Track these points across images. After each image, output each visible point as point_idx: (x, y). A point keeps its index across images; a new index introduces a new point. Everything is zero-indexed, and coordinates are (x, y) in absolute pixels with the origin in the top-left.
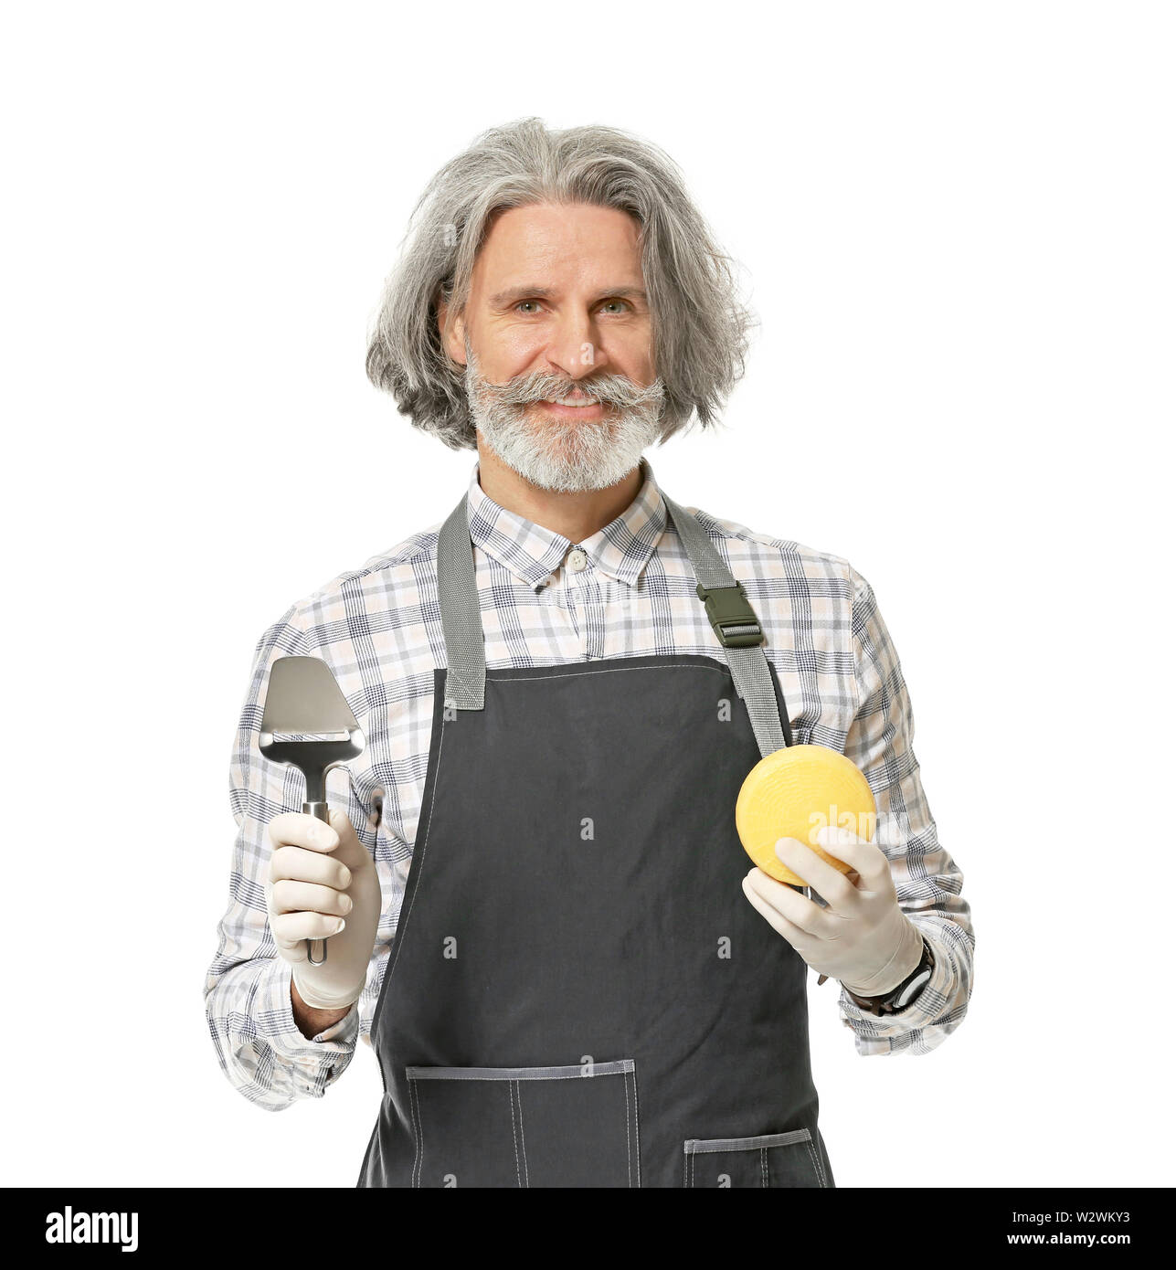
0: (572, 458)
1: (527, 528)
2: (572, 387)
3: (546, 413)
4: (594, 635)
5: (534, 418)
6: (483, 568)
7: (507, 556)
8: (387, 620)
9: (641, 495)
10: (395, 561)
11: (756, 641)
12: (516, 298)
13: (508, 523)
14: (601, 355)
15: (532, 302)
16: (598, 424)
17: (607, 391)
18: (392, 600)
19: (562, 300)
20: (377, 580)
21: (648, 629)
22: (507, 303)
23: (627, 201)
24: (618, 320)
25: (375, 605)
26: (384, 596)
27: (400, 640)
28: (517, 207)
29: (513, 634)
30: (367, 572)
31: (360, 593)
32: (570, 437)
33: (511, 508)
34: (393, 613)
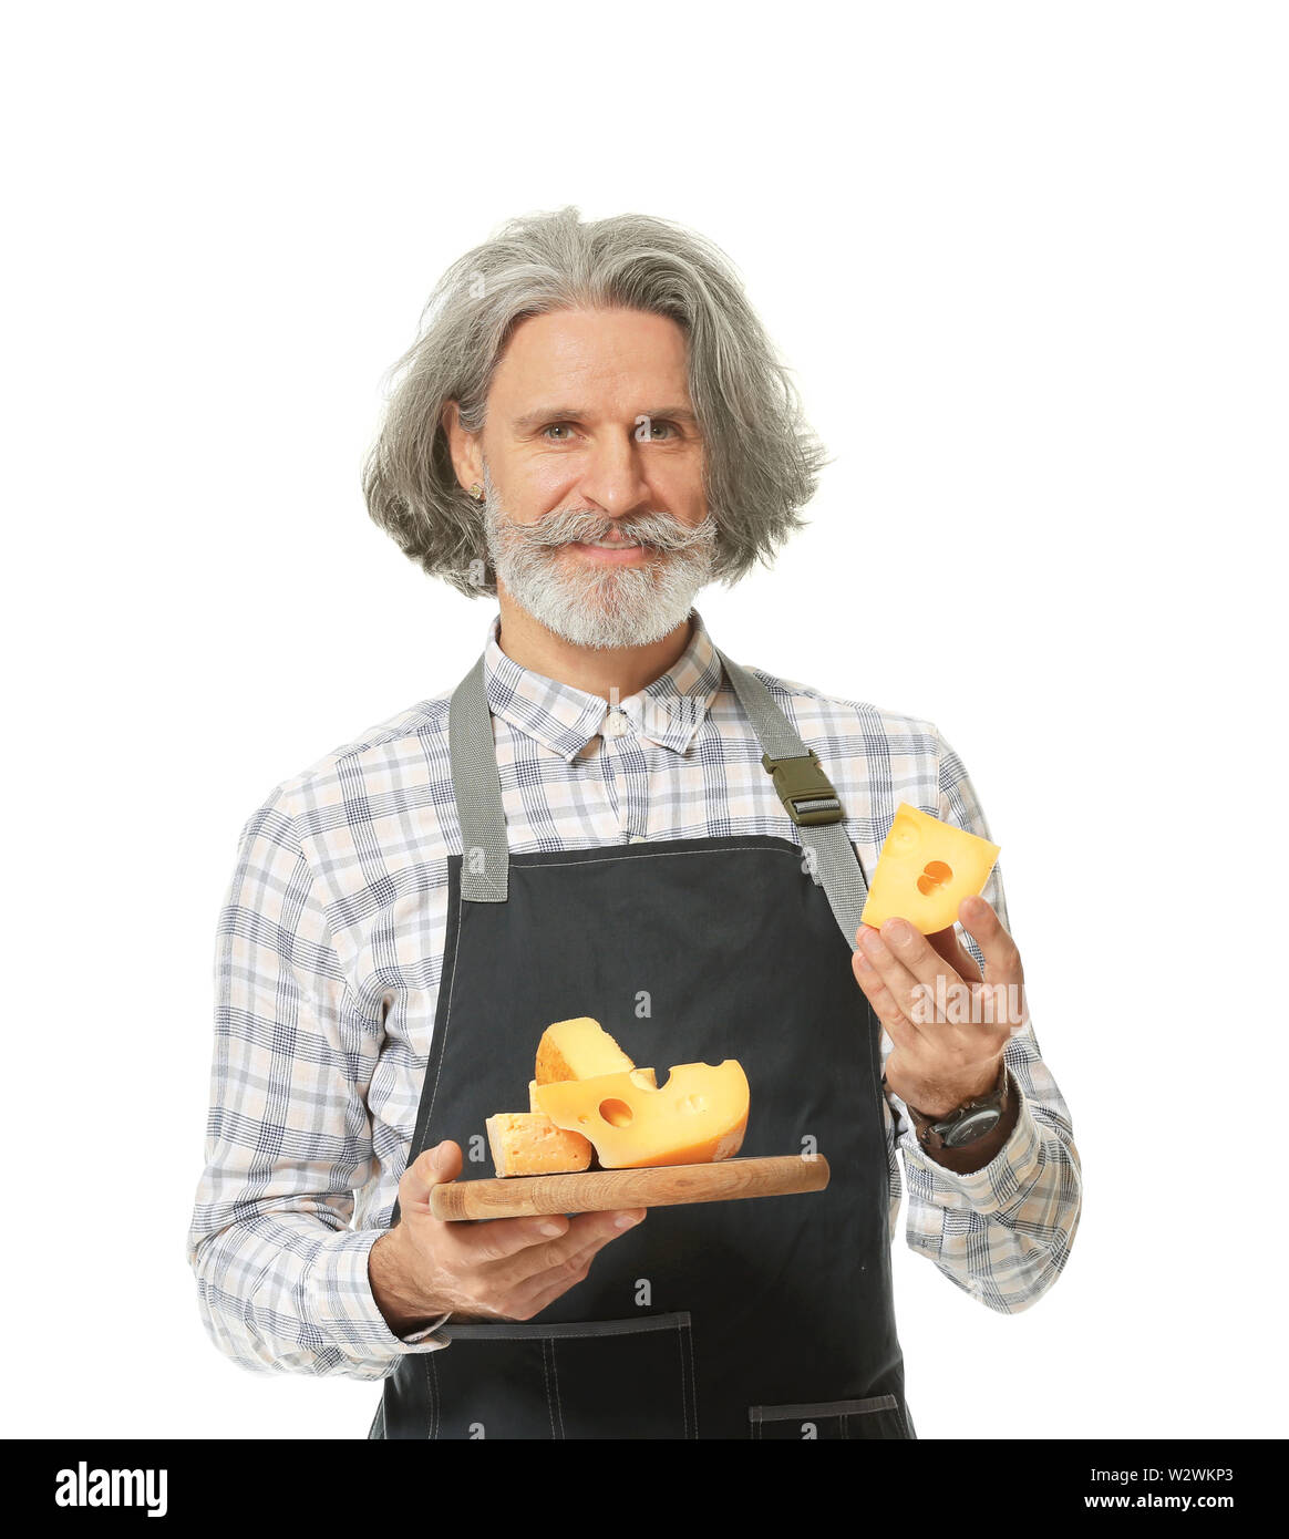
0: (611, 609)
1: (555, 689)
2: (609, 528)
3: (580, 556)
4: (637, 810)
5: (566, 562)
6: (504, 740)
7: (534, 725)
8: (391, 802)
9: (691, 647)
10: (398, 734)
11: (836, 818)
12: (544, 420)
13: (531, 686)
14: (644, 489)
15: (562, 426)
16: (641, 569)
17: (651, 532)
18: (397, 779)
19: (598, 423)
20: (379, 755)
21: (698, 803)
22: (532, 427)
23: (673, 305)
24: (663, 448)
25: (377, 785)
26: (387, 774)
27: (406, 825)
28: (544, 313)
29: (539, 815)
30: (365, 747)
31: (358, 771)
32: (609, 584)
33: (538, 669)
34: (398, 794)
